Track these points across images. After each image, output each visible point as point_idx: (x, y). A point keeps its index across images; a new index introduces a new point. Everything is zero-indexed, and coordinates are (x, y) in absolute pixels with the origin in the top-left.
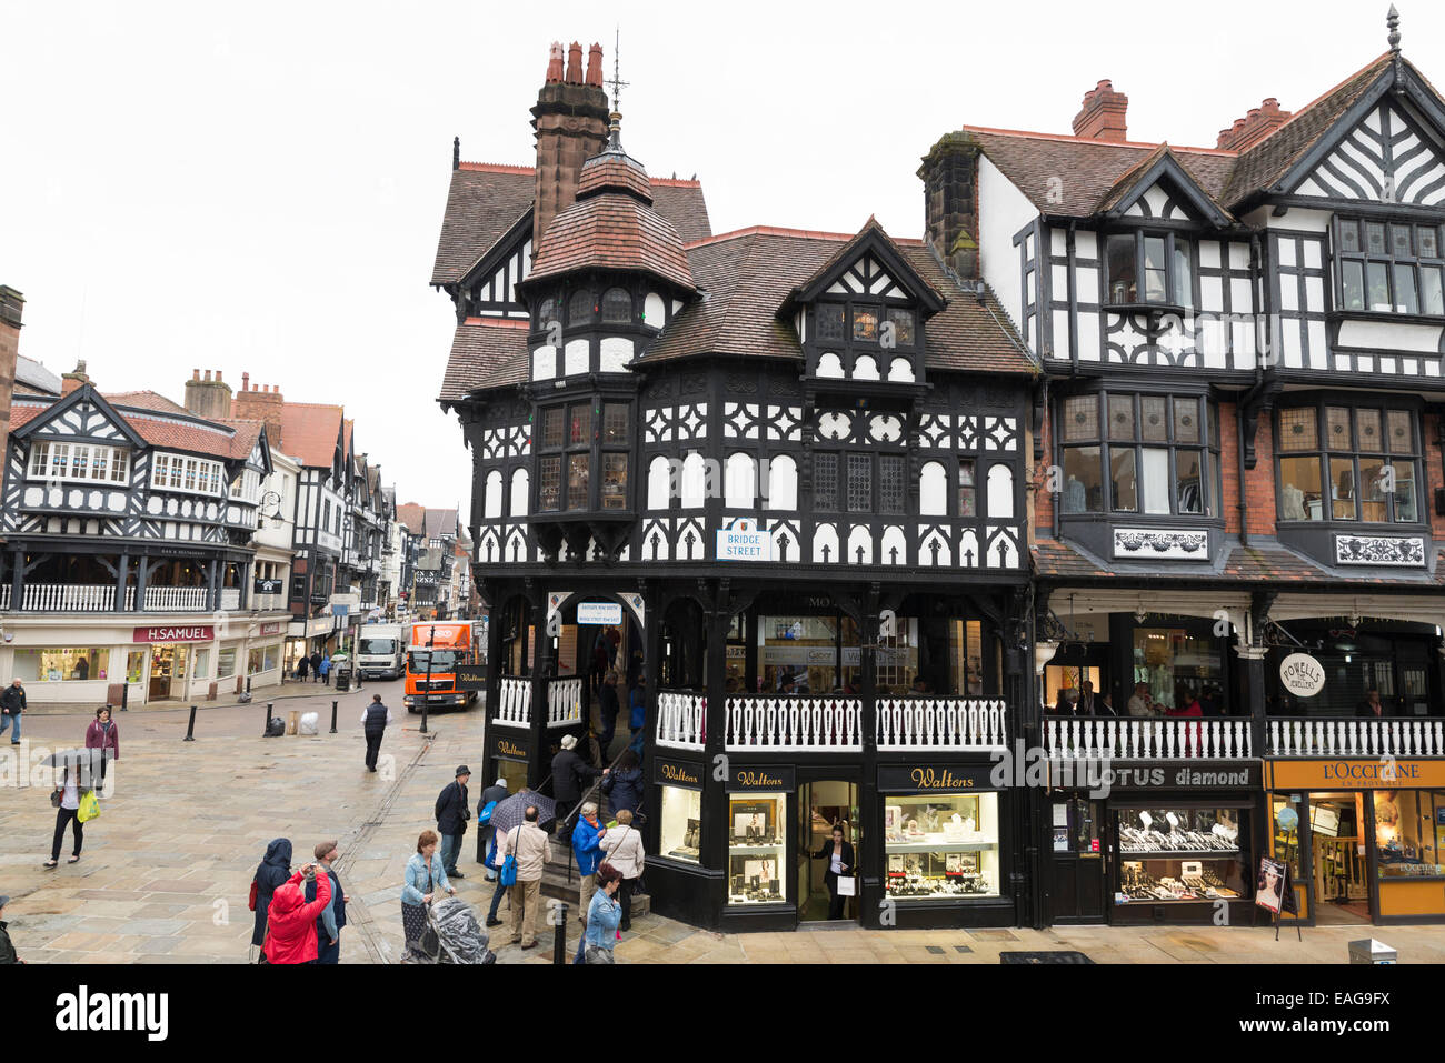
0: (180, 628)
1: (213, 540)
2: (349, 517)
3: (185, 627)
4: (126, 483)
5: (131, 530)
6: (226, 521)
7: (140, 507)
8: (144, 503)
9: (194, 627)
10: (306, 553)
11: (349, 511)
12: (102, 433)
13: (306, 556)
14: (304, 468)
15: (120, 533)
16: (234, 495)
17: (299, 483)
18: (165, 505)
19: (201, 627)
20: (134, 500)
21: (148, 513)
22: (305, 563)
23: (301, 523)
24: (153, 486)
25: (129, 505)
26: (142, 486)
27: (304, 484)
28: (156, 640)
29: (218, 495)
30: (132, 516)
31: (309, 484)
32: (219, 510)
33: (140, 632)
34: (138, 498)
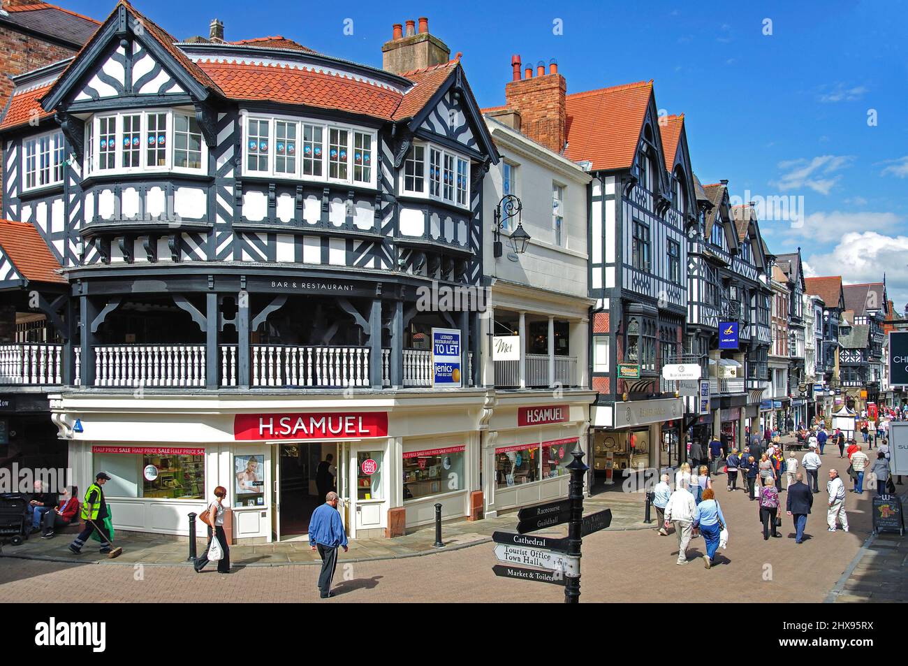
0: (318, 417)
1: (371, 264)
2: (695, 260)
3: (326, 415)
4: (203, 171)
5: (219, 250)
6: (397, 233)
7: (230, 210)
8: (238, 202)
9: (344, 415)
10: (607, 301)
11: (695, 251)
12: (151, 88)
13: (607, 307)
14: (593, 174)
15: (204, 256)
16: (408, 187)
17: (590, 199)
18: (272, 204)
19: (357, 415)
20: (220, 199)
21: (244, 219)
22: (606, 316)
23: (597, 259)
24: (246, 173)
25: (212, 207)
26: (230, 175)
27: (597, 199)
28: (273, 436)
29: (372, 185)
30: (220, 227)
31: (604, 198)
32: (380, 215)
33: (244, 423)
34: (226, 196)
